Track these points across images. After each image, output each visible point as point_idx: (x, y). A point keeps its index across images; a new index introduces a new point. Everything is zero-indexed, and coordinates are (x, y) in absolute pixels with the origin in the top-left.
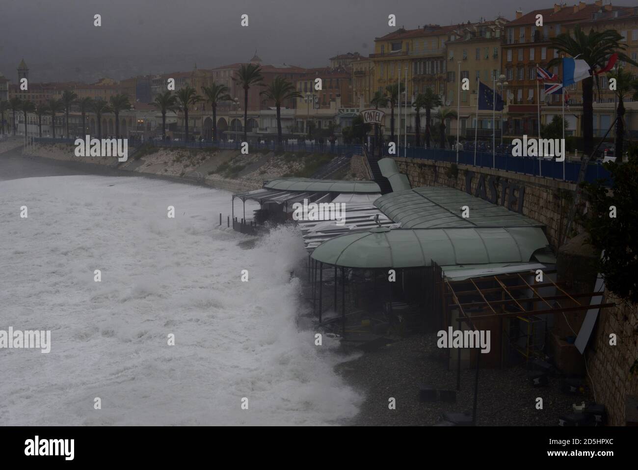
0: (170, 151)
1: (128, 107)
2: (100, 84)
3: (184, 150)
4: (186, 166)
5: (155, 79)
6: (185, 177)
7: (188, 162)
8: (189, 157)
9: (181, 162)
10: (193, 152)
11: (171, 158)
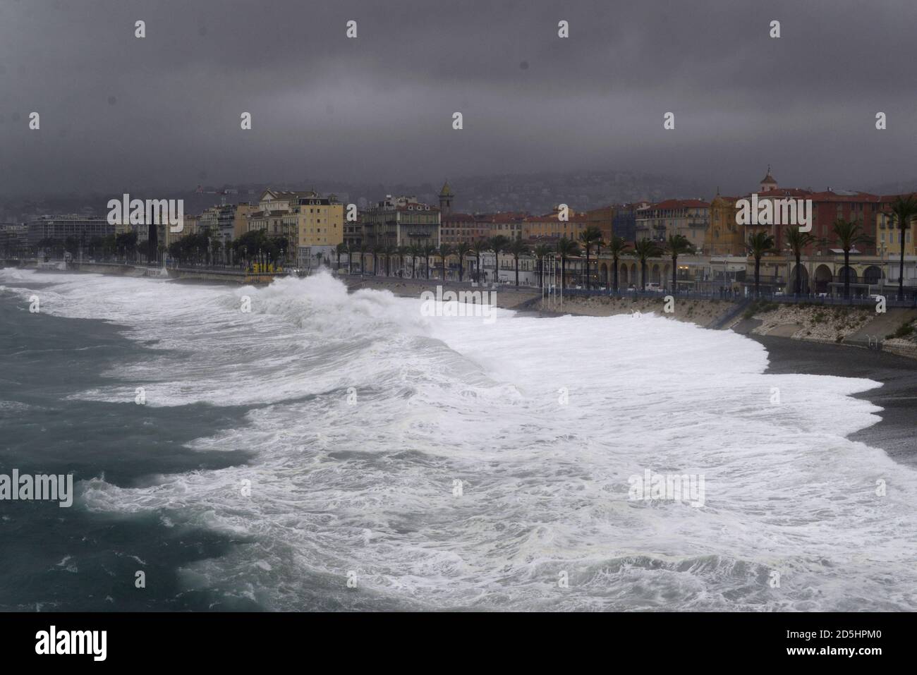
0: (799, 309)
1: (692, 252)
3: (823, 307)
4: (839, 328)
5: (641, 209)
6: (844, 342)
7: (838, 323)
8: (837, 317)
9: (826, 322)
10: (839, 311)
11: (806, 317)
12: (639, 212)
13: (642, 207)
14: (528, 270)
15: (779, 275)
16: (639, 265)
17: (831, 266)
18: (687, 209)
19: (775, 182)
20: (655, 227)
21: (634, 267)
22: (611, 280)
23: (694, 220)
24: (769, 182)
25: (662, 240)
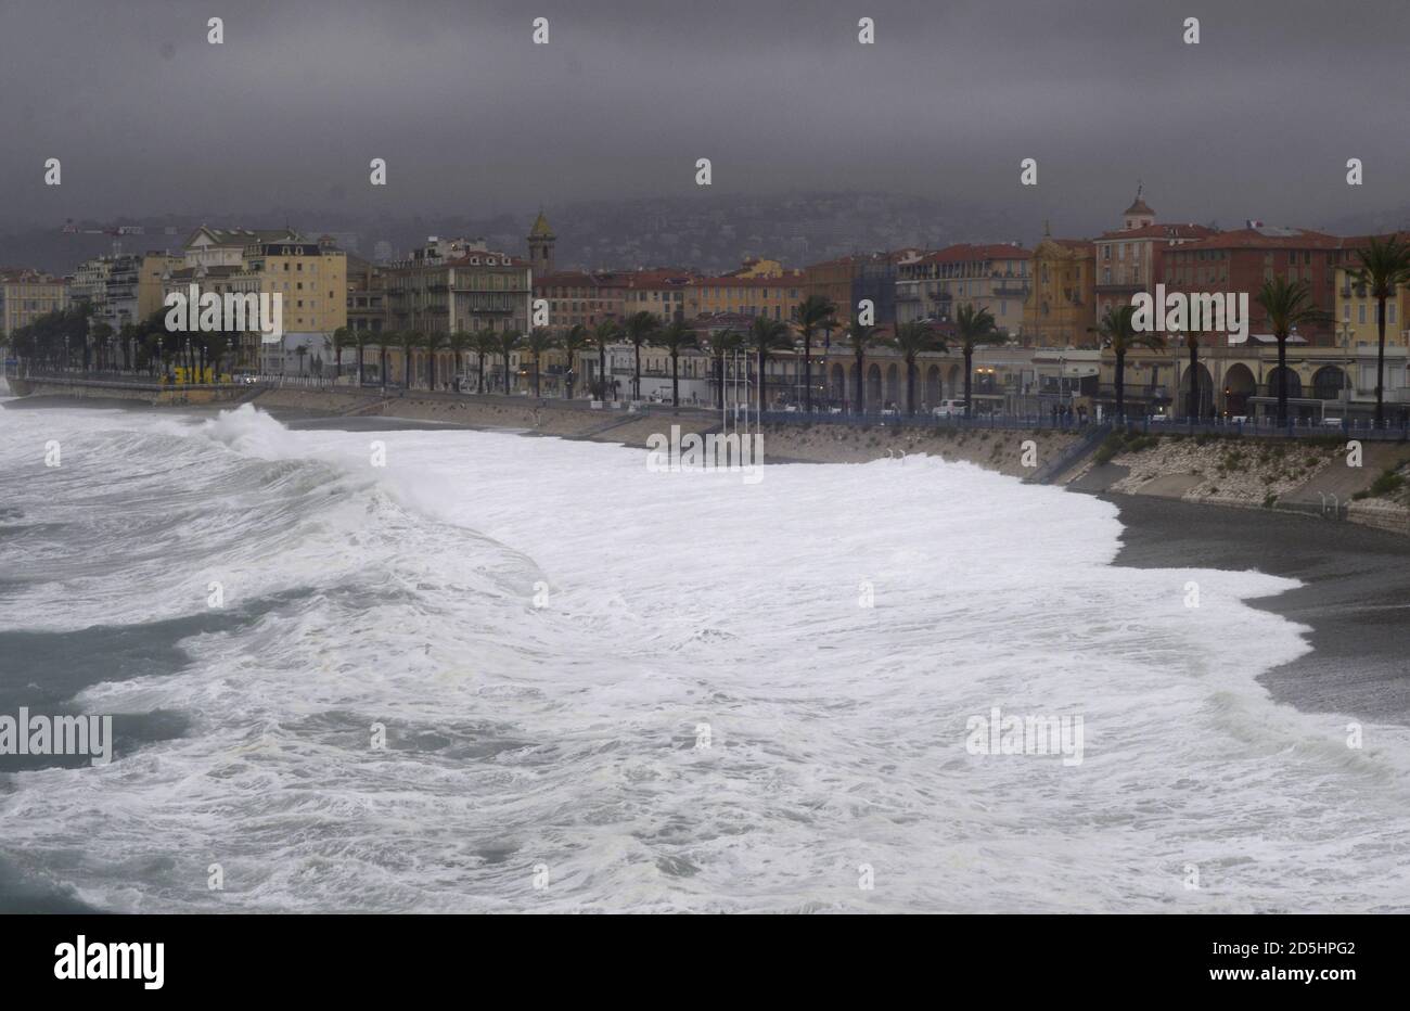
0: (1195, 445)
1: (999, 339)
2: (747, 275)
3: (1239, 442)
4: (1270, 480)
5: (905, 262)
6: (1278, 506)
7: (1267, 470)
8: (1264, 460)
9: (1245, 470)
10: (1268, 447)
11: (1208, 460)
12: (902, 268)
13: (907, 258)
14: (695, 378)
15: (1160, 382)
16: (903, 366)
17: (1253, 366)
18: (990, 262)
19: (1150, 212)
20: (931, 296)
21: (893, 369)
22: (851, 395)
23: (1004, 282)
24: (1141, 212)
25: (944, 319)
